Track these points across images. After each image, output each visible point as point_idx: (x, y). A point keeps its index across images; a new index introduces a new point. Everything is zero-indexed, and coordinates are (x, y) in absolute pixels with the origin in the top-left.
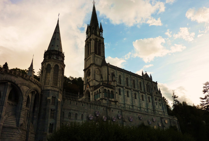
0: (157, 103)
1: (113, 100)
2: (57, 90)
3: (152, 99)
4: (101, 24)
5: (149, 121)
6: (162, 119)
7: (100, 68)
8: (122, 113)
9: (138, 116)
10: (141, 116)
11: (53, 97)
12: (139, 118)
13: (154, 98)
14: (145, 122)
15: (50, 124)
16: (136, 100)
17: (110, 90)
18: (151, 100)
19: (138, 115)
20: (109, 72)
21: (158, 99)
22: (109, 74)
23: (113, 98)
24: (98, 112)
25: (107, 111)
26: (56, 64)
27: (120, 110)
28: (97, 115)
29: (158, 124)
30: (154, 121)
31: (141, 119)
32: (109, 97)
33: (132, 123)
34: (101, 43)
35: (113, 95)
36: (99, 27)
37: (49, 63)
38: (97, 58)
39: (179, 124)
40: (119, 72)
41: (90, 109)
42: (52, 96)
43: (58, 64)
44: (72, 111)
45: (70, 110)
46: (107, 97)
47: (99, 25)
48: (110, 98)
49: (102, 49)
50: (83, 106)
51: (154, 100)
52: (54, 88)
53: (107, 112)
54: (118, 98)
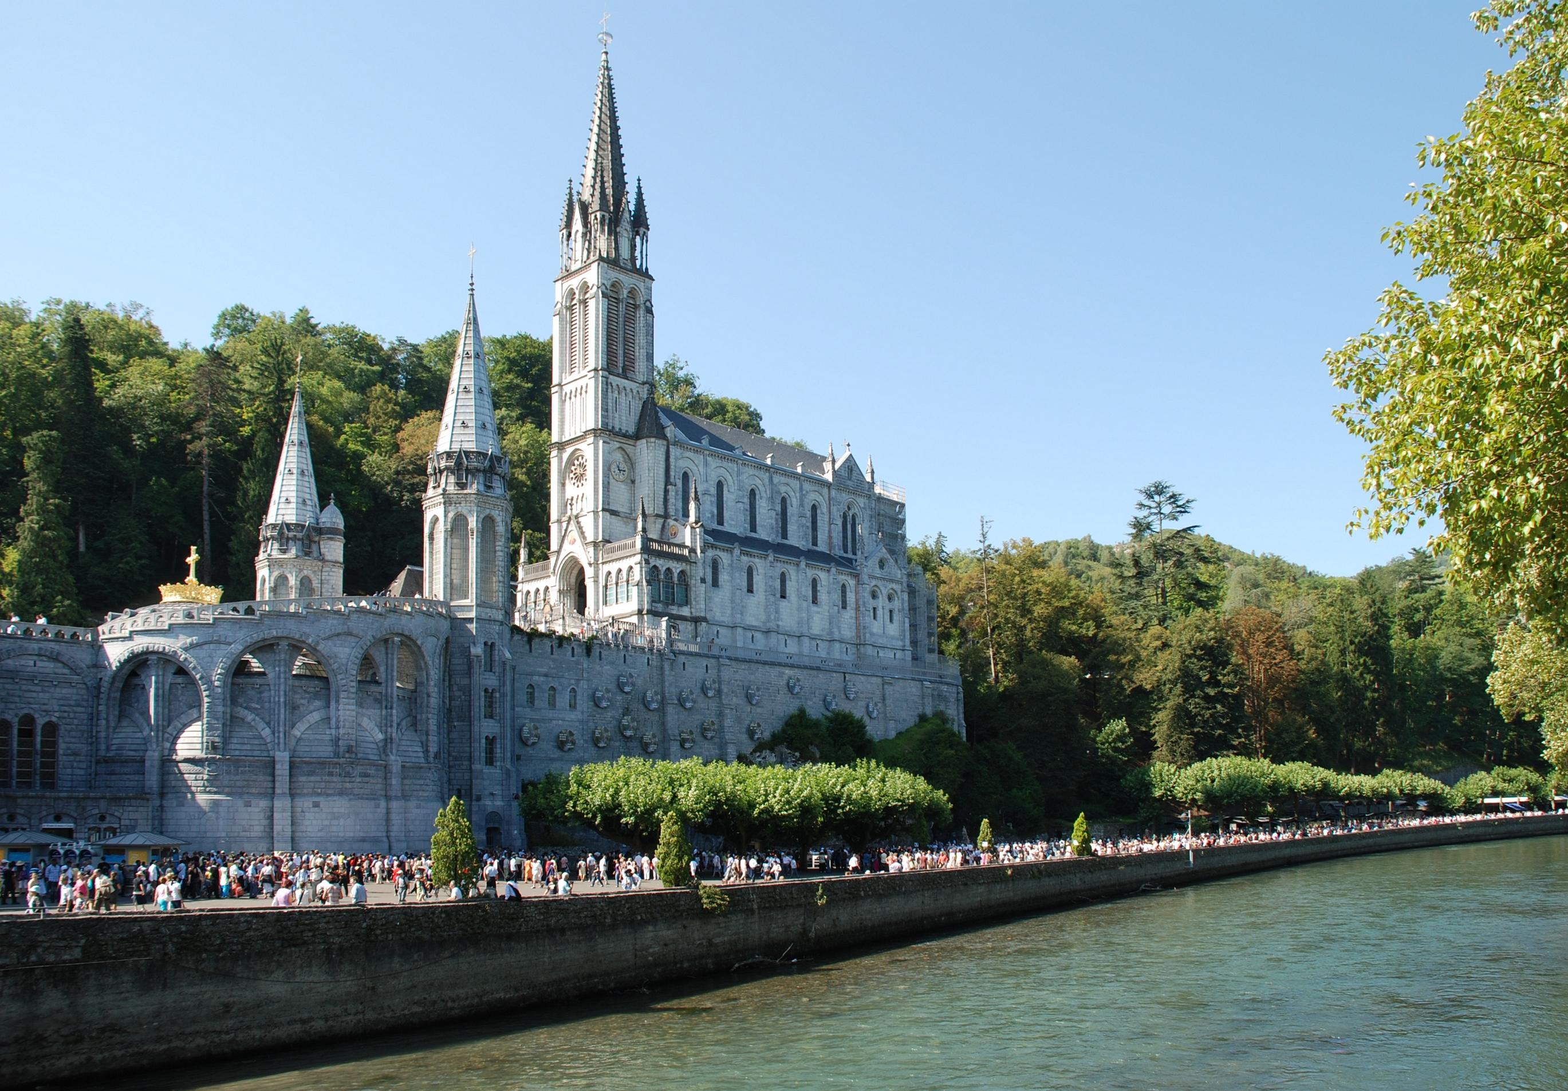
0: (879, 612)
1: (685, 611)
2: (497, 618)
3: (857, 593)
4: (639, 188)
5: (829, 699)
6: (886, 686)
7: (629, 449)
8: (719, 671)
9: (783, 683)
10: (798, 680)
11: (486, 644)
12: (790, 689)
13: (868, 588)
14: (810, 703)
15: (487, 738)
16: (783, 603)
17: (676, 567)
18: (851, 597)
19: (786, 677)
20: (672, 473)
21: (885, 592)
22: (672, 480)
23: (686, 602)
24: (631, 676)
25: (662, 668)
26: (488, 511)
27: (713, 661)
28: (627, 689)
29: (867, 706)
30: (852, 696)
31: (797, 690)
32: (670, 601)
33: (759, 710)
34: (636, 307)
35: (686, 587)
36: (632, 207)
37: (460, 509)
38: (616, 394)
39: (962, 705)
40: (719, 463)
41: (598, 668)
42: (483, 641)
43: (493, 513)
44: (536, 678)
45: (531, 674)
46: (660, 602)
47: (632, 197)
48: (673, 604)
49: (641, 340)
50: (573, 656)
51: (867, 595)
52: (488, 610)
53: (662, 674)
54: (708, 599)
